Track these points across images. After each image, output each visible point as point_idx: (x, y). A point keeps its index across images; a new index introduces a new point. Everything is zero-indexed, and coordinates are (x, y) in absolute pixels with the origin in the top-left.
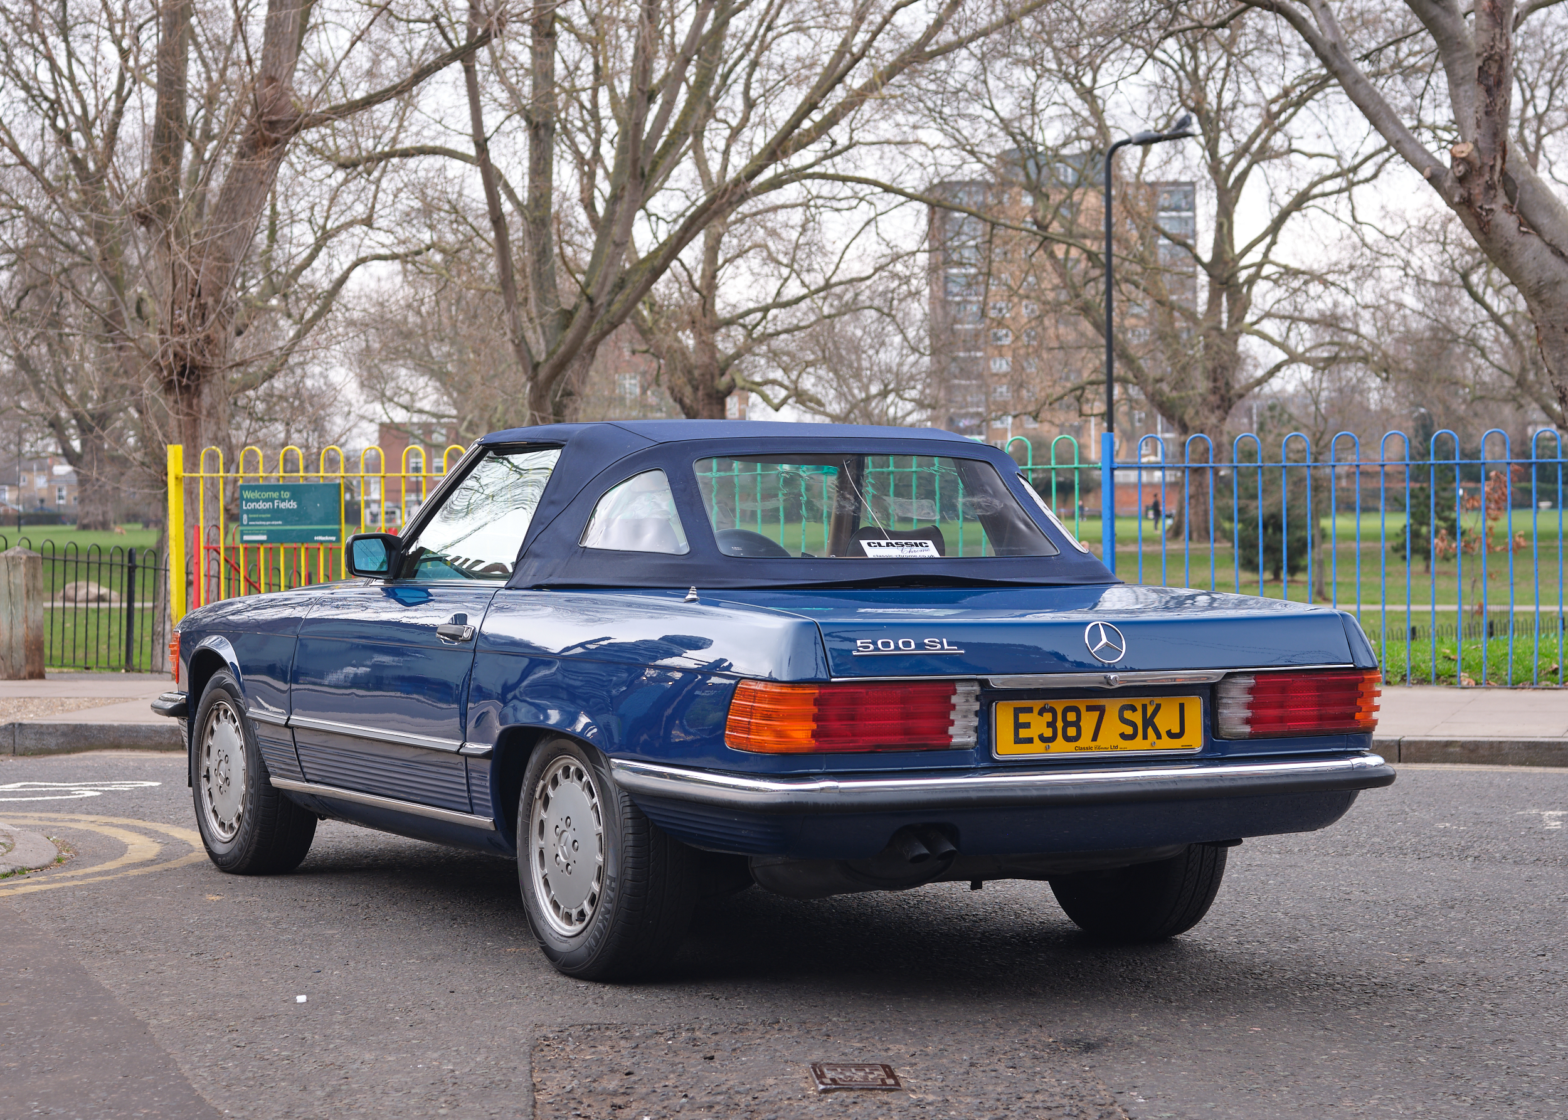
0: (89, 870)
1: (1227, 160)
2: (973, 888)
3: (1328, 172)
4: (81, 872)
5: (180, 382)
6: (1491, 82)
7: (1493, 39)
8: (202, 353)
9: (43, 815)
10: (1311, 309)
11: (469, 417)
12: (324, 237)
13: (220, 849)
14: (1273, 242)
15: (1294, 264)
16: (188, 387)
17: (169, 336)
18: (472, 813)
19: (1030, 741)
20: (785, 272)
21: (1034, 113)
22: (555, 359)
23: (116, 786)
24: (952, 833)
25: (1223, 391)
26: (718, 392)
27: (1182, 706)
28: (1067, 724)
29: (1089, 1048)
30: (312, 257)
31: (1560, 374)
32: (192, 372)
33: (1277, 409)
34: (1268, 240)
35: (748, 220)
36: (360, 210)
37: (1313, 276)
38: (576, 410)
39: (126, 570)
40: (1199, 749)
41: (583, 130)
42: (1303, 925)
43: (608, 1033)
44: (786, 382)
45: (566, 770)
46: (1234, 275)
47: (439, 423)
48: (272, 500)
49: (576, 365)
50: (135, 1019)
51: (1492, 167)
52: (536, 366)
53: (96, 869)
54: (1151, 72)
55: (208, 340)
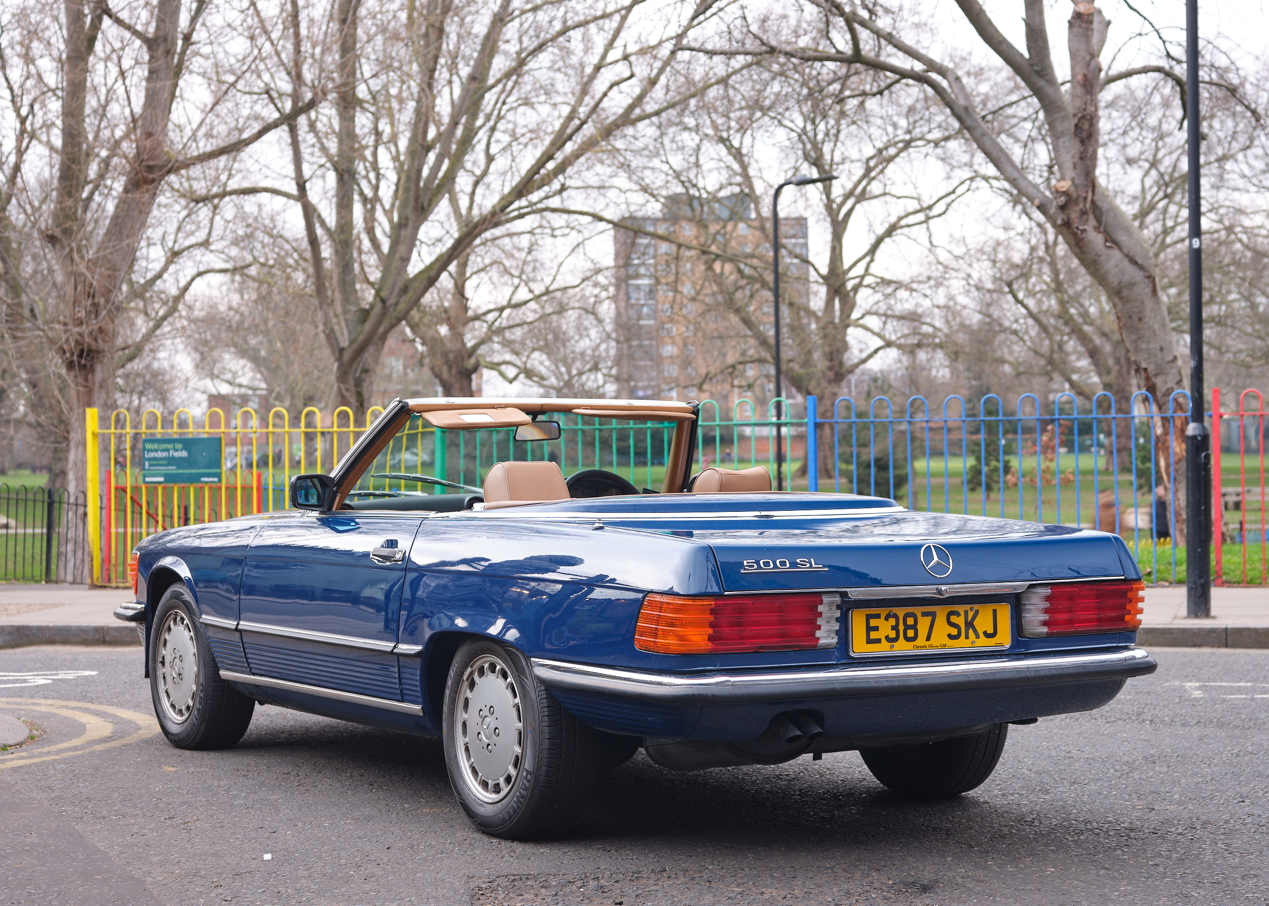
0: (61, 746)
1: (839, 200)
2: (815, 758)
3: (911, 210)
4: (54, 748)
5: (79, 362)
6: (1084, 135)
7: (1086, 104)
8: (96, 340)
9: (9, 700)
10: (899, 308)
11: (277, 389)
12: (174, 255)
13: (174, 729)
14: (872, 260)
15: (888, 276)
16: (85, 366)
17: (70, 327)
18: (403, 701)
19: (878, 641)
20: (516, 281)
21: (697, 165)
22: (356, 345)
23: (62, 675)
24: (818, 717)
25: (837, 369)
26: (467, 370)
27: (995, 612)
28: (907, 627)
29: (925, 889)
30: (165, 269)
31: (1136, 351)
32: (88, 355)
33: (879, 383)
34: (868, 259)
35: (489, 243)
36: (201, 236)
37: (899, 285)
38: (371, 383)
39: (46, 504)
40: (1007, 646)
41: (366, 177)
42: (1047, 779)
43: (529, 883)
44: (518, 363)
45: (493, 668)
46: (843, 284)
47: (254, 395)
48: (168, 450)
49: (371, 349)
50: (132, 877)
51: (1085, 198)
52: (342, 350)
53: (66, 745)
54: (781, 134)
55: (101, 330)
